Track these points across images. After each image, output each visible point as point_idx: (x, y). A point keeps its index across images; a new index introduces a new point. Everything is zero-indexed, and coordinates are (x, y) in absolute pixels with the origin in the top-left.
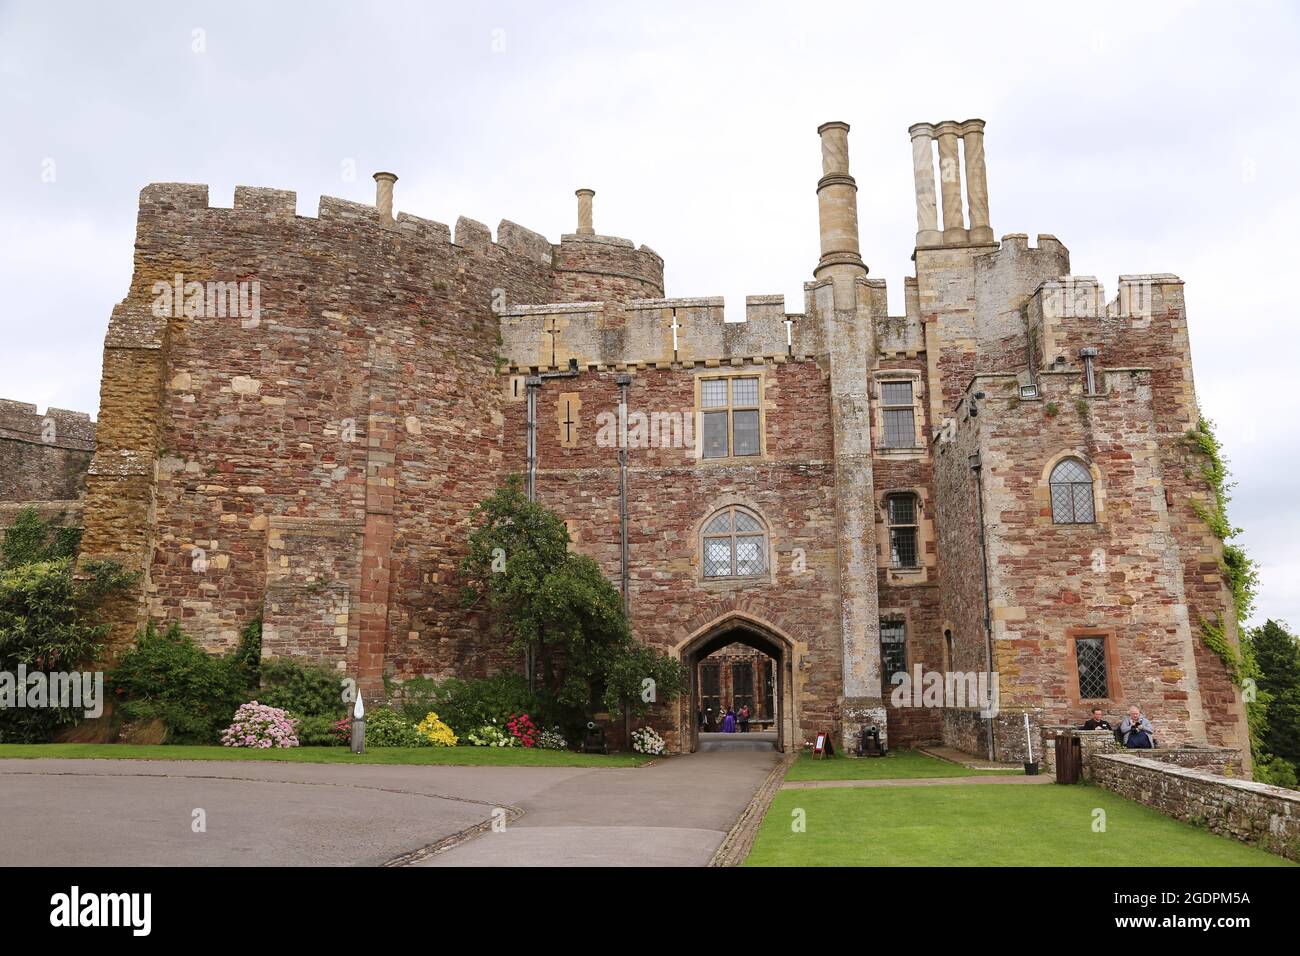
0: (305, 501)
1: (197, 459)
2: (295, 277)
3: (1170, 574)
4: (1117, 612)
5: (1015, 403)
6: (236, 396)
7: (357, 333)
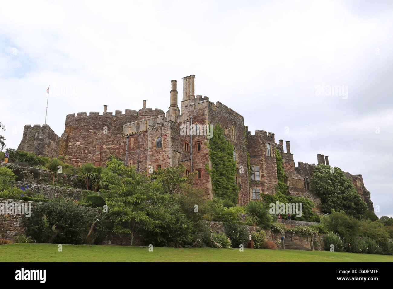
0: (86, 160)
1: (72, 155)
2: (85, 125)
3: (170, 154)
4: (163, 161)
5: (153, 129)
6: (77, 145)
7: (95, 133)
